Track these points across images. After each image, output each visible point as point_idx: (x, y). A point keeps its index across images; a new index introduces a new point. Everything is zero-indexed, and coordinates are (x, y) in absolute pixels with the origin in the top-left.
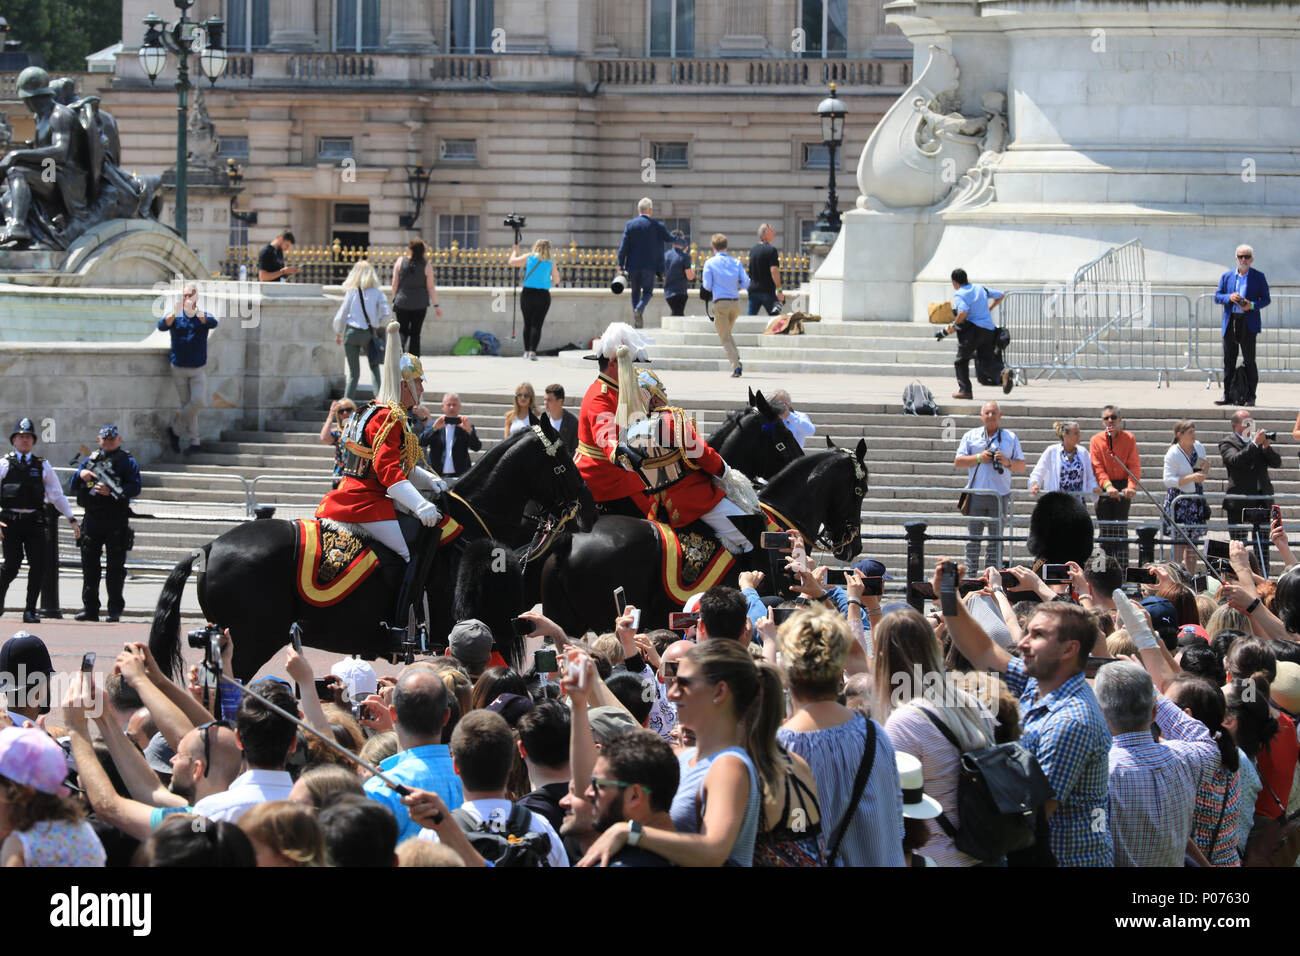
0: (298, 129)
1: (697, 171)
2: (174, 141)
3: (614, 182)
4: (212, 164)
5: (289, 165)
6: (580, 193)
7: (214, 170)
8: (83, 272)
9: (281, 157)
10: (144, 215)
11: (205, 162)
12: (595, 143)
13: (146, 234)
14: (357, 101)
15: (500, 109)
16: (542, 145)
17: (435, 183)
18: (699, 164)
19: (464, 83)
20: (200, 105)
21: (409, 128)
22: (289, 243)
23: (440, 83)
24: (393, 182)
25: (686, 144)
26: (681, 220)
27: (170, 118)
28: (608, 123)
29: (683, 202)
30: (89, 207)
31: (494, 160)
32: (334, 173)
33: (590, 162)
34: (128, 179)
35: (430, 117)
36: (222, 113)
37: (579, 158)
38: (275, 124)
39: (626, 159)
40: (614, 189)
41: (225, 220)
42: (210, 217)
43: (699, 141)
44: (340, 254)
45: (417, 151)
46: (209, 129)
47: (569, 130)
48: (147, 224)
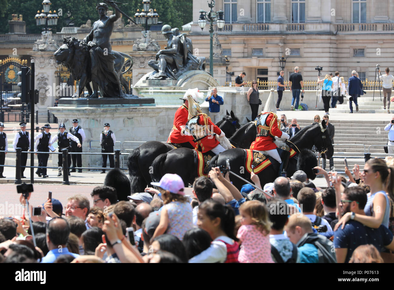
0: (246, 46)
1: (367, 57)
2: (209, 51)
3: (342, 61)
4: (220, 56)
5: (243, 57)
6: (332, 64)
7: (221, 58)
8: (182, 86)
9: (241, 55)
10: (200, 69)
11: (218, 56)
12: (336, 49)
13: (201, 74)
14: (264, 38)
15: (307, 39)
16: (320, 50)
17: (288, 62)
18: (368, 55)
19: (296, 32)
20: (216, 39)
21: (280, 45)
22: (244, 75)
23: (289, 32)
24: (275, 62)
25: (364, 49)
26: (363, 72)
27: (207, 44)
28: (340, 43)
29: (364, 67)
30: (184, 66)
31: (305, 55)
32: (257, 59)
33: (335, 55)
34: (195, 58)
35: (286, 42)
36: (223, 42)
37: (331, 54)
38: (239, 45)
39: (346, 54)
40: (342, 63)
41: (224, 74)
42: (220, 72)
43: (368, 48)
44: (259, 83)
45: (282, 53)
46: (219, 46)
47: (328, 45)
48: (202, 72)
